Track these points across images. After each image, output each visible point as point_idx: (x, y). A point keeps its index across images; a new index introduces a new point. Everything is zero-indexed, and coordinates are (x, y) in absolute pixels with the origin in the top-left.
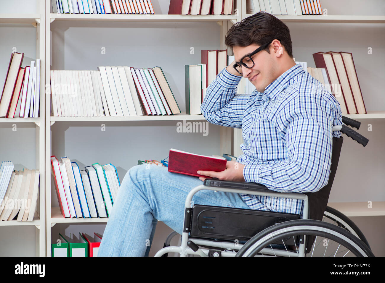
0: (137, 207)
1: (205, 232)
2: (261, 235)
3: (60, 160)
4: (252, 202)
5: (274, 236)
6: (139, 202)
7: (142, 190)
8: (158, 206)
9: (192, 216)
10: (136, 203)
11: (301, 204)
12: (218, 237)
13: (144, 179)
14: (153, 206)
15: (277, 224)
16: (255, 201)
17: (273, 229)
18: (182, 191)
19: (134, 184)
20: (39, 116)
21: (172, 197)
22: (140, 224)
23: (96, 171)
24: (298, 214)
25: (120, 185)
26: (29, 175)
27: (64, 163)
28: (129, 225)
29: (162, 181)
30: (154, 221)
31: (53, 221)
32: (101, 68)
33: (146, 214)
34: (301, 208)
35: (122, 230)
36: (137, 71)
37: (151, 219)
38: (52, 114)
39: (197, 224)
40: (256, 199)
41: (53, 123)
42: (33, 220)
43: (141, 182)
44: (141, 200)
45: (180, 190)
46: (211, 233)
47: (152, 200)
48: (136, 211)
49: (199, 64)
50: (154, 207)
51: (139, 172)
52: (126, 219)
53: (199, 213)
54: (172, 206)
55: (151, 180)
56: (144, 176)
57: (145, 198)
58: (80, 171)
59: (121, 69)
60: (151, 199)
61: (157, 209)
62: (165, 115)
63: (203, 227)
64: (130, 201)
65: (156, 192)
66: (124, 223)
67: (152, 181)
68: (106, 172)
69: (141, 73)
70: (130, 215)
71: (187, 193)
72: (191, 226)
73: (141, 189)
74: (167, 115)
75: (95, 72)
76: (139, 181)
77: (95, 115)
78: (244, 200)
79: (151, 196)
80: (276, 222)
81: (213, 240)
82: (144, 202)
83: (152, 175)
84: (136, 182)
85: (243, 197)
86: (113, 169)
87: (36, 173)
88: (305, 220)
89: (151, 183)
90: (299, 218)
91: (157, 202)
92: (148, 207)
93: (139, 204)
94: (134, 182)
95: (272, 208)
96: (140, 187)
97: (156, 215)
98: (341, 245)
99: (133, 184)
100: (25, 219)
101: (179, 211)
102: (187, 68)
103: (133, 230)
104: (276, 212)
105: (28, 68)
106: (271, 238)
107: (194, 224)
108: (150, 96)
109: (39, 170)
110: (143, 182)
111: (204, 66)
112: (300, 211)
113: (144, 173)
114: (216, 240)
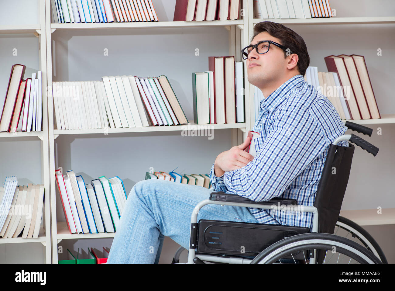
0: (142, 222)
1: (213, 248)
2: (270, 250)
3: (65, 174)
4: (260, 215)
5: (283, 250)
6: (144, 217)
7: (148, 205)
8: (164, 221)
9: (199, 232)
10: (142, 218)
11: (311, 217)
12: (226, 252)
13: (149, 194)
14: (158, 221)
15: (286, 238)
16: (263, 214)
17: (281, 243)
18: (188, 204)
19: (139, 198)
20: (42, 130)
21: (178, 212)
22: (145, 240)
23: (102, 185)
24: (308, 228)
25: (127, 198)
26: (33, 191)
27: (69, 178)
28: (134, 240)
29: (167, 195)
30: (161, 237)
31: (59, 237)
32: (104, 79)
33: (151, 229)
34: (310, 221)
35: (127, 246)
36: (142, 80)
37: (157, 235)
38: (55, 127)
39: (204, 240)
40: (264, 212)
41: (56, 137)
42: (39, 236)
43: (146, 197)
44: (146, 215)
45: (186, 204)
46: (219, 249)
47: (158, 215)
48: (142, 226)
49: (206, 72)
50: (160, 222)
51: (144, 187)
52: (131, 235)
53: (206, 228)
54: (178, 221)
55: (156, 194)
56: (149, 191)
57: (150, 212)
58: (85, 185)
59: (126, 79)
60: (156, 214)
61: (163, 225)
62: (172, 125)
63: (210, 243)
64: (135, 216)
65: (162, 206)
66: (129, 239)
67: (157, 196)
68: (112, 185)
69: (146, 83)
70: (135, 231)
71: (194, 207)
72: (198, 241)
73: (146, 204)
74: (174, 125)
75: (98, 83)
76: (145, 196)
77: (100, 127)
78: (252, 212)
79: (156, 212)
80: (285, 236)
81: (220, 255)
82: (150, 217)
83: (157, 189)
84: (141, 197)
85: (251, 210)
86: (120, 182)
87: (40, 189)
88: (315, 234)
89: (156, 197)
90: (309, 232)
91: (163, 216)
92: (154, 222)
93: (145, 219)
94: (139, 197)
95: (281, 221)
96: (145, 202)
97: (163, 230)
98: (353, 259)
99: (137, 199)
100: (30, 236)
101: (185, 226)
102: (194, 76)
103: (139, 246)
104: (285, 226)
105: (29, 81)
106: (280, 253)
107: (200, 240)
108: (156, 106)
109: (43, 185)
110: (148, 197)
111: (211, 73)
112: (310, 224)
113: (149, 188)
114: (224, 256)
